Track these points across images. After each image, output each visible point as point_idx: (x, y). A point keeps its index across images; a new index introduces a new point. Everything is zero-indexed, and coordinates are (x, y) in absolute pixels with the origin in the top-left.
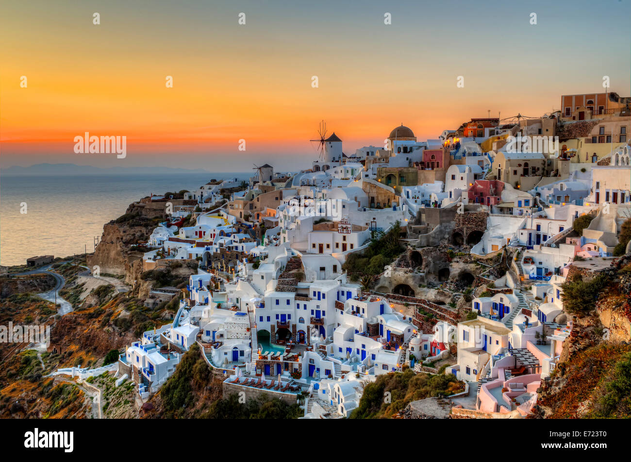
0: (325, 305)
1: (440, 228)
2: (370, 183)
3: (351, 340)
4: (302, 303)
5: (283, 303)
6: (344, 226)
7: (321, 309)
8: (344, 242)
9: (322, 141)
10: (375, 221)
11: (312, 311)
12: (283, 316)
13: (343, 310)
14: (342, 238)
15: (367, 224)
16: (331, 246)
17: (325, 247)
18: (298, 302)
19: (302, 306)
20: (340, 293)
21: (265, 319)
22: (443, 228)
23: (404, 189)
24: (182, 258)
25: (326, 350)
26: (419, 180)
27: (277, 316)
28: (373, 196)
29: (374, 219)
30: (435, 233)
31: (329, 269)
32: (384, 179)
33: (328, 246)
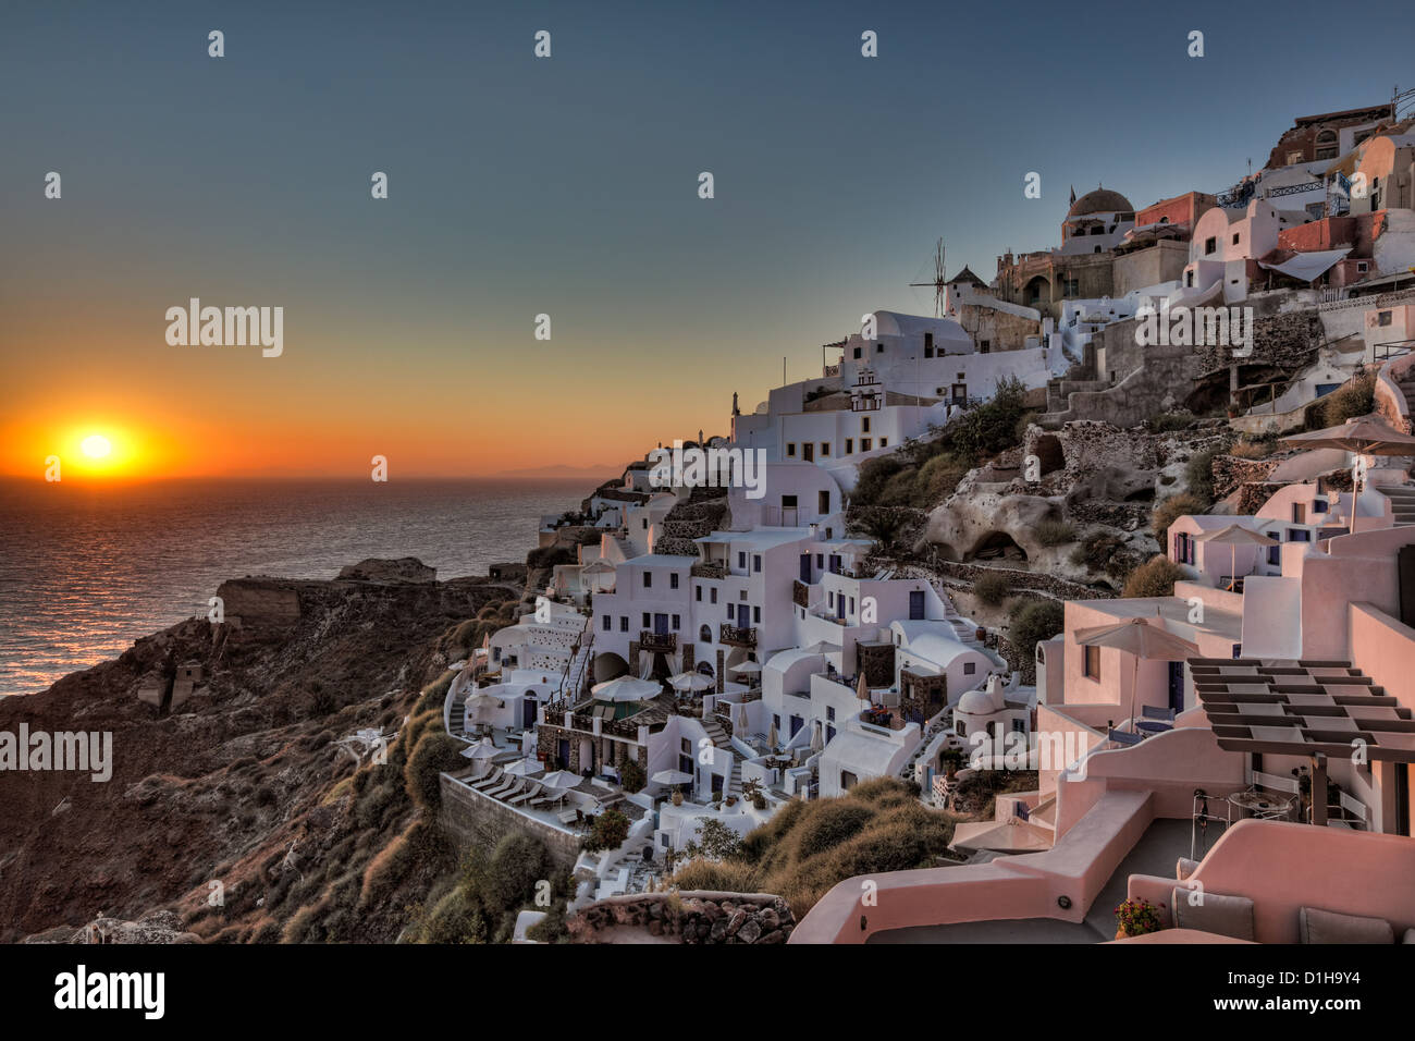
0: (759, 589)
1: (1144, 374)
2: (980, 306)
3: (804, 693)
4: (707, 583)
5: (661, 581)
6: (866, 390)
7: (751, 603)
8: (866, 436)
9: (940, 283)
10: (963, 382)
11: (731, 606)
12: (661, 618)
13: (806, 606)
14: (860, 425)
15: (939, 391)
16: (833, 449)
17: (817, 450)
18: (699, 581)
19: (706, 594)
20: (814, 561)
21: (616, 623)
22: (1155, 377)
23: (1066, 308)
24: (608, 525)
25: (731, 719)
26: (1116, 286)
27: (647, 617)
28: (985, 339)
29: (961, 376)
30: (1125, 391)
31: (809, 502)
32: (1020, 295)
33: (826, 449)
